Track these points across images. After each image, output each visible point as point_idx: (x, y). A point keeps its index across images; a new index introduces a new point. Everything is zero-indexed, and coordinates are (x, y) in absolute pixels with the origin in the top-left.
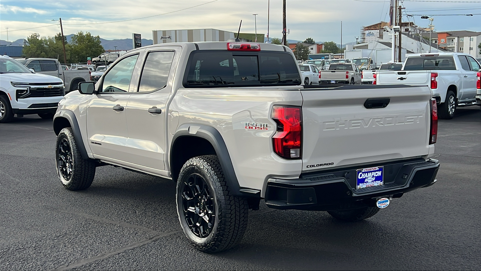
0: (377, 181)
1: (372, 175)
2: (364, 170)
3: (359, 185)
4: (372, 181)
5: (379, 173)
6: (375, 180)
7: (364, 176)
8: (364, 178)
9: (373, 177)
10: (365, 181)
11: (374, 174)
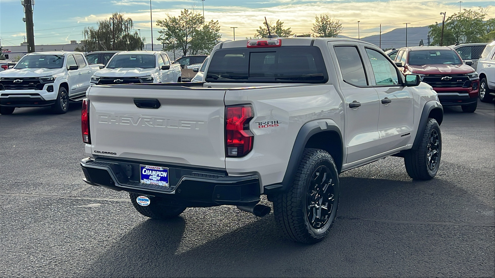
0: (162, 182)
1: (157, 174)
2: (147, 167)
3: (144, 180)
4: (157, 180)
5: (165, 174)
6: (161, 180)
7: (148, 173)
8: (148, 174)
9: (158, 176)
10: (150, 178)
11: (159, 173)
